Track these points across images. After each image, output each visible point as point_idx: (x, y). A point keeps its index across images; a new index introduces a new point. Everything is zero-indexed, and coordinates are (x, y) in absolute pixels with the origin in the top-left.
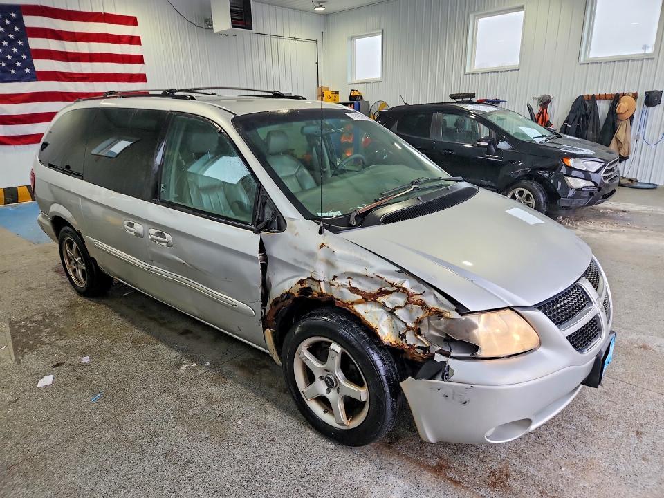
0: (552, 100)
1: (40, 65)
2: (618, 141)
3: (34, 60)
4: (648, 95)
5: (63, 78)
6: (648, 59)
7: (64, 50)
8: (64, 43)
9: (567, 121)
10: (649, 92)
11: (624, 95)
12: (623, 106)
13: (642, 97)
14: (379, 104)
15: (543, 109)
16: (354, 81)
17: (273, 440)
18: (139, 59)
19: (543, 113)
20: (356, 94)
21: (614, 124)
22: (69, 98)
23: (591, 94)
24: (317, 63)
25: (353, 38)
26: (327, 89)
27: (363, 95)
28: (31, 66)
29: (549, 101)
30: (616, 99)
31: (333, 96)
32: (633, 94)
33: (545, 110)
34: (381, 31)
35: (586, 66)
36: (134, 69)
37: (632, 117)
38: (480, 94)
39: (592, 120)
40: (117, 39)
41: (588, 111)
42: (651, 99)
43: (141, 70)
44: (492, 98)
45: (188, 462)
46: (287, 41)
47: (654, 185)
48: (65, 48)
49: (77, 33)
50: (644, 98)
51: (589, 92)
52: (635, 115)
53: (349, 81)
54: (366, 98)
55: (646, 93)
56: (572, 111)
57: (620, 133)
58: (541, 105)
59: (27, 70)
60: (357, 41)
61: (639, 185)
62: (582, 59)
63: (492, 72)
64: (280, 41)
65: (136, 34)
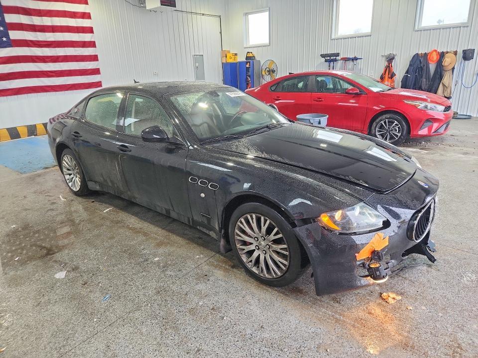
0: (396, 57)
1: (14, 35)
2: (444, 85)
3: (9, 31)
4: (465, 52)
5: (33, 45)
6: (464, 27)
7: (33, 24)
8: (32, 19)
9: (407, 72)
10: (465, 50)
11: (447, 52)
12: (447, 61)
13: (460, 54)
14: (269, 62)
15: (389, 64)
16: (248, 46)
17: (262, 327)
18: (90, 30)
19: (389, 67)
20: (251, 55)
21: (441, 73)
22: (37, 60)
23: (423, 52)
24: (221, 33)
25: (246, 14)
26: (229, 52)
27: (255, 56)
28: (7, 36)
29: (393, 58)
30: (442, 55)
31: (233, 57)
32: (454, 52)
33: (390, 65)
34: (268, 9)
35: (419, 32)
36: (87, 37)
37: (453, 68)
38: (343, 53)
39: (425, 71)
40: (73, 15)
41: (422, 65)
42: (467, 55)
43: (91, 38)
44: (352, 56)
45: (198, 350)
46: (199, 17)
47: (469, 116)
48: (33, 22)
49: (43, 10)
50: (462, 55)
51: (422, 51)
52: (455, 67)
53: (245, 46)
54: (257, 58)
55: (463, 51)
56: (410, 65)
57: (446, 80)
58: (388, 61)
59: (4, 39)
60: (250, 16)
61: (458, 117)
62: (416, 28)
63: (358, 37)
64: (194, 16)
65: (87, 11)
